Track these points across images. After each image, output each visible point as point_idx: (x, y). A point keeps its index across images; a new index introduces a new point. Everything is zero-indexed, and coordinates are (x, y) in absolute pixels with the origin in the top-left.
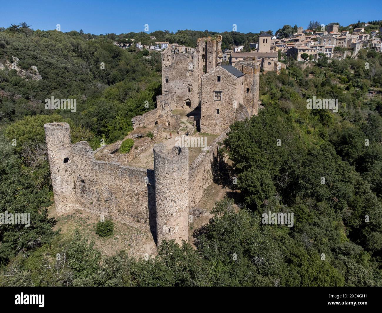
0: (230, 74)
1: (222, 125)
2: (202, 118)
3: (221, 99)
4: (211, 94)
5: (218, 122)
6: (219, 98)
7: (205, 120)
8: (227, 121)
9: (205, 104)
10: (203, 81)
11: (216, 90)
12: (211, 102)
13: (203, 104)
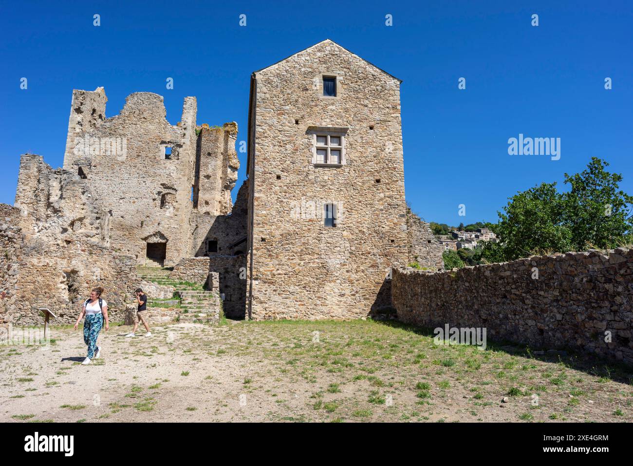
0: (372, 70)
1: (354, 276)
2: (255, 245)
3: (344, 162)
4: (301, 141)
5: (334, 262)
6: (333, 160)
7: (270, 255)
8: (374, 255)
9: (272, 184)
10: (264, 89)
11: (318, 125)
12: (299, 173)
13: (264, 182)
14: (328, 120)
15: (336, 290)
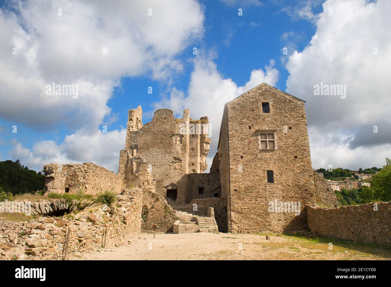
0: (288, 97)
3: (276, 148)
4: (252, 138)
6: (270, 146)
7: (239, 198)
8: (296, 198)
9: (239, 161)
10: (232, 112)
11: (261, 128)
12: (252, 154)
13: (234, 160)
14: (266, 126)
15: (276, 217)
